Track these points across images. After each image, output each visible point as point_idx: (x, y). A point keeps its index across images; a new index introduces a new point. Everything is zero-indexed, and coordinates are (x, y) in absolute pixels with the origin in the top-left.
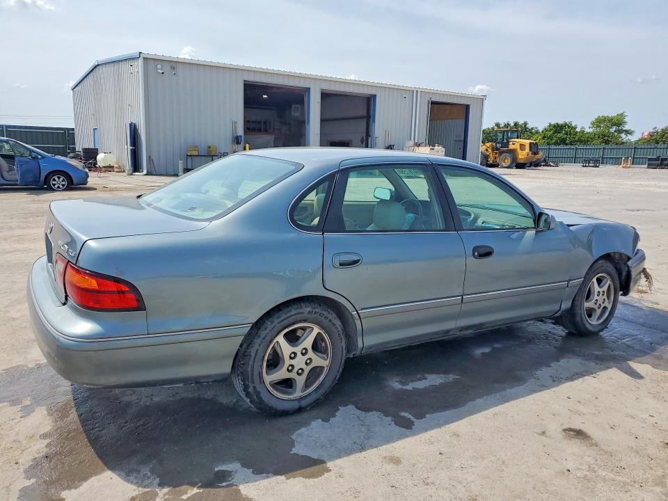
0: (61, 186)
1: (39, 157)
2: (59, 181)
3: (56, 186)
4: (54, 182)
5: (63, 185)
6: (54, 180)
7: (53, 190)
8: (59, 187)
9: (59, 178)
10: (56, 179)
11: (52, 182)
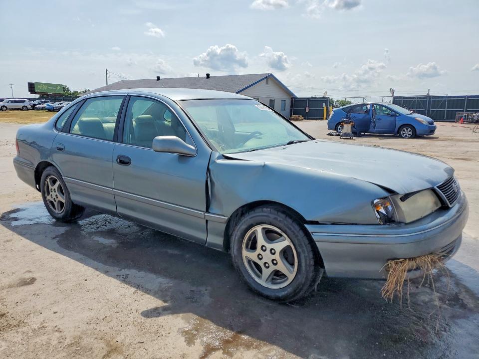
0: (408, 135)
1: (397, 115)
2: (407, 132)
3: (405, 135)
4: (404, 132)
5: (409, 134)
6: (404, 131)
7: (402, 137)
8: (406, 136)
9: (407, 129)
10: (406, 130)
11: (402, 132)
